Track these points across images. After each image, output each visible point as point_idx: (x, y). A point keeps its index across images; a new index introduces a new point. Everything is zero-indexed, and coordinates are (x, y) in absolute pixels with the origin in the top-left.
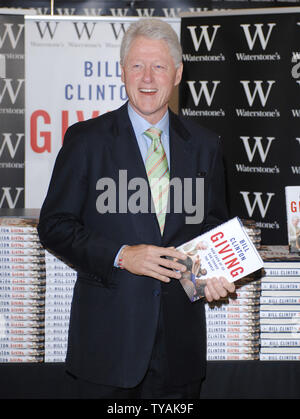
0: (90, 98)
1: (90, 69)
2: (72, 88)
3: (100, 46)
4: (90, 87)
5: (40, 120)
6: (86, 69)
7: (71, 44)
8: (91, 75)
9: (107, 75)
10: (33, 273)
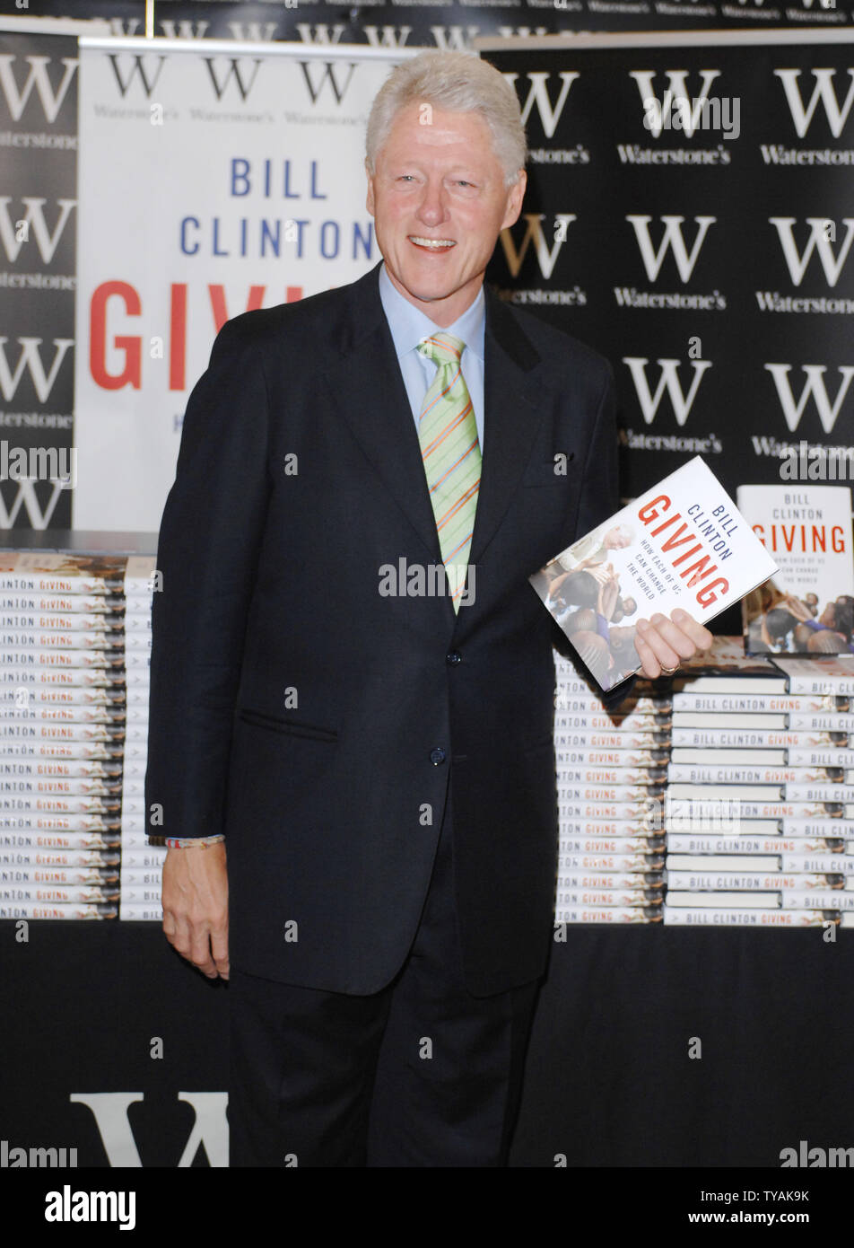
0: (244, 252)
1: (244, 177)
2: (197, 225)
3: (271, 119)
4: (244, 223)
5: (115, 304)
6: (235, 177)
7: (196, 114)
8: (247, 191)
9: (288, 195)
10: (93, 693)
